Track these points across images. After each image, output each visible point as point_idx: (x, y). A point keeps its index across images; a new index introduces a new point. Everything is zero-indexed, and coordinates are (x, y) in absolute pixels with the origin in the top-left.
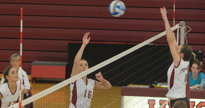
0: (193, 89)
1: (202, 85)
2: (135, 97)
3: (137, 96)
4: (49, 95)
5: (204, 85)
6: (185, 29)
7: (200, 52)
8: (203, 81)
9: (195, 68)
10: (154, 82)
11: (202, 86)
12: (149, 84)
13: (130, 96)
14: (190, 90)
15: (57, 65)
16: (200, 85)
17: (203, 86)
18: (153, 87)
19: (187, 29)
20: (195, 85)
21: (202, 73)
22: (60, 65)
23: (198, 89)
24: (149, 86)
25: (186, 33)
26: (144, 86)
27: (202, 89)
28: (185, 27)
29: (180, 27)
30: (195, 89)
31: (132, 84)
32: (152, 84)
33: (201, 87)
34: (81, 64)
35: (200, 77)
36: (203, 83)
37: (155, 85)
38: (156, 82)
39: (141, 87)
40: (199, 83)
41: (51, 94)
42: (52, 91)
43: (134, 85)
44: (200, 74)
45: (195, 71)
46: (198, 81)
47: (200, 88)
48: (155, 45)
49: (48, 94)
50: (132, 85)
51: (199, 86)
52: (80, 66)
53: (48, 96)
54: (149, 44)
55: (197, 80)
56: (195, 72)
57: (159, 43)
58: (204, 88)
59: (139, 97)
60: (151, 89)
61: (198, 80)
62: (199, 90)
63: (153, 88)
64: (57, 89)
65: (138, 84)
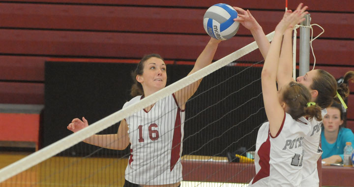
0: (328, 165)
1: (346, 156)
2: (200, 183)
3: (204, 182)
4: (11, 179)
5: (351, 155)
6: (311, 30)
7: (341, 82)
8: (348, 147)
9: (331, 117)
10: (239, 150)
11: (348, 158)
12: (229, 154)
13: (190, 182)
14: (323, 167)
15: (20, 111)
16: (342, 156)
17: (350, 157)
18: (237, 160)
19: (316, 30)
20: (332, 155)
21: (348, 129)
22: (25, 111)
23: (339, 165)
24: (229, 159)
25: (312, 40)
26: (220, 158)
27: (347, 164)
28: (311, 27)
29: (299, 26)
30: (331, 165)
31: (194, 154)
32: (236, 153)
33: (345, 162)
34: (153, 65)
35: (342, 138)
36: (349, 150)
37: (241, 157)
38: (243, 149)
39: (211, 160)
40: (342, 152)
41: (16, 176)
42: (19, 171)
43: (198, 157)
44: (342, 132)
45: (331, 125)
46: (338, 147)
47: (342, 162)
48: (243, 68)
49: (9, 176)
50: (194, 156)
51: (340, 160)
52: (151, 68)
53: (9, 183)
54: (230, 65)
55: (336, 144)
56: (330, 127)
57: (254, 63)
58: (351, 162)
59: (208, 183)
60: (233, 164)
61: (339, 144)
62: (342, 168)
63: (236, 164)
64: (29, 166)
65: (206, 155)
